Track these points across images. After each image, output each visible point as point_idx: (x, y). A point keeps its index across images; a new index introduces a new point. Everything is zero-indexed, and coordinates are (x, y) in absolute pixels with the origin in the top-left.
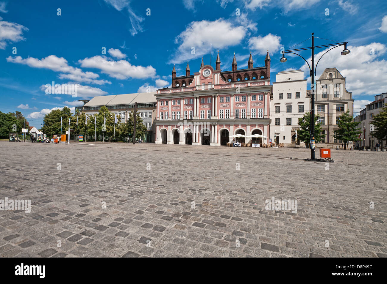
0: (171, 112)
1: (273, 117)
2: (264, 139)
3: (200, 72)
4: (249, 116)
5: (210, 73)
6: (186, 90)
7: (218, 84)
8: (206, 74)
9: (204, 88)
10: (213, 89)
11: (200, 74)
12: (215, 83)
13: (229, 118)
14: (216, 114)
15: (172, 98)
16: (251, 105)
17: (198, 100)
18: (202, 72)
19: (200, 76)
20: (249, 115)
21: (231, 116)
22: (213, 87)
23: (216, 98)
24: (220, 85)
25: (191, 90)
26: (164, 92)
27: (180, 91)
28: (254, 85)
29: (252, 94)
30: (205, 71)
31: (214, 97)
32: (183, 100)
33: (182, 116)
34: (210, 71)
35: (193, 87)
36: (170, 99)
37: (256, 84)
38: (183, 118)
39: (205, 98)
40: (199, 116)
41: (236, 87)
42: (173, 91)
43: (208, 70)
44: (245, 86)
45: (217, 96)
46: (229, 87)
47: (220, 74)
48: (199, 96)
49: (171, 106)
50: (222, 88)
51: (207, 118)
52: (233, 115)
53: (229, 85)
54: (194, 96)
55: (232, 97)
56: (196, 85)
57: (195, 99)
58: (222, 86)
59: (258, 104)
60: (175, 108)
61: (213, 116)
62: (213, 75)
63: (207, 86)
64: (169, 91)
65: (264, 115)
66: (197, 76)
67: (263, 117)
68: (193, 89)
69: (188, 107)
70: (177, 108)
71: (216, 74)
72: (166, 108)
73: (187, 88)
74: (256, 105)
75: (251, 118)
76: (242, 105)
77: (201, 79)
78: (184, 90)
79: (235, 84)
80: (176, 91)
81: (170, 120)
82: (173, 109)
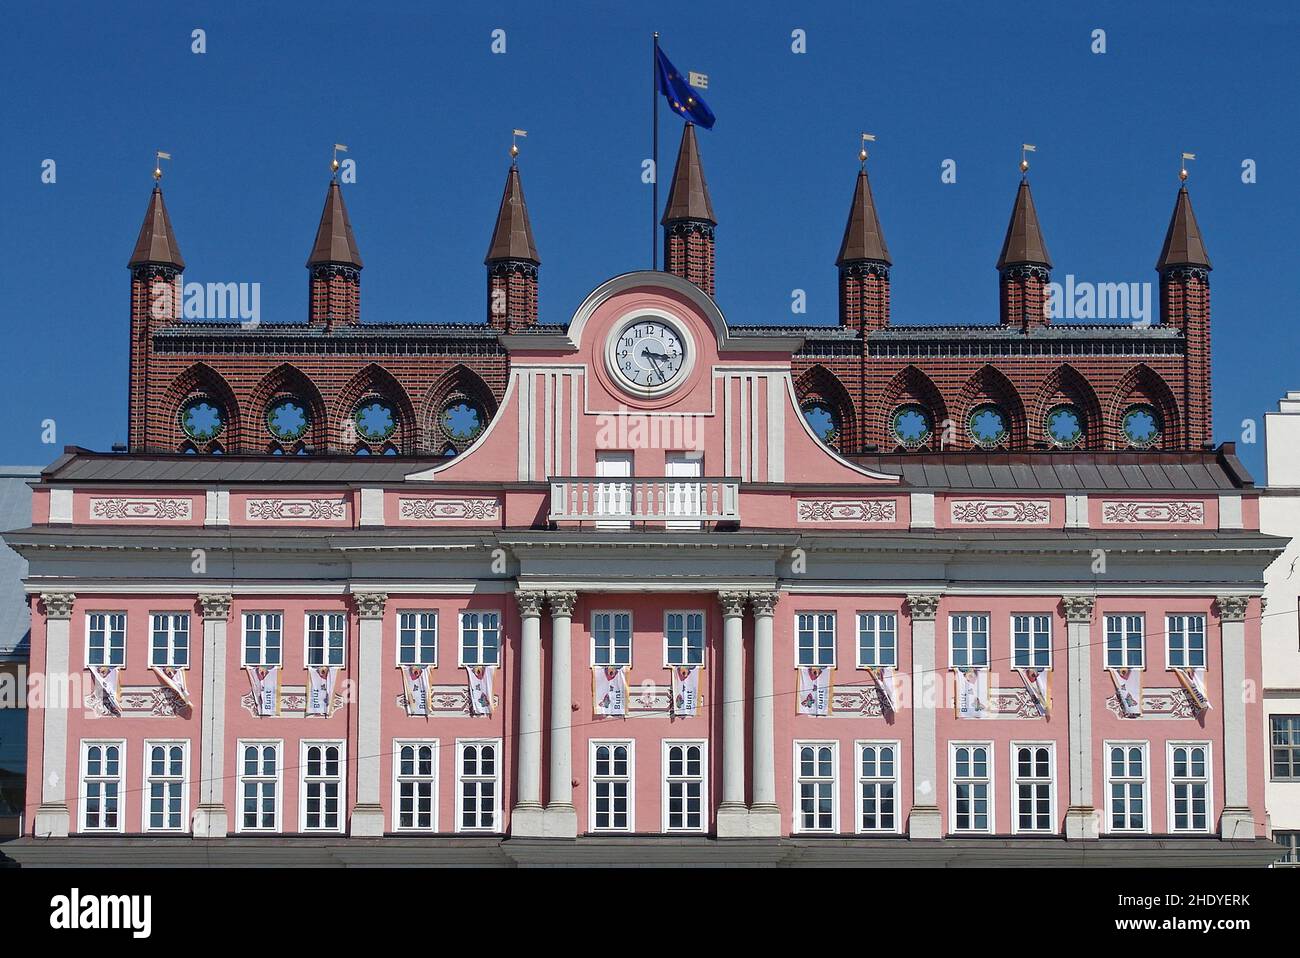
3: (575, 335)
4: (1085, 810)
5: (683, 354)
6: (409, 512)
7: (777, 475)
8: (644, 366)
9: (624, 508)
10: (730, 527)
11: (573, 351)
12: (737, 463)
13: (898, 828)
17: (563, 626)
18: (596, 334)
19: (576, 372)
20: (1089, 802)
21: (915, 809)
22: (730, 505)
23: (765, 626)
24: (795, 492)
25: (474, 521)
26: (130, 510)
27: (343, 518)
28: (1120, 520)
29: (1103, 605)
30: (633, 326)
31: (740, 613)
32: (380, 614)
33: (376, 800)
34: (679, 338)
35: (499, 492)
36: (217, 597)
37: (1138, 516)
38: (380, 818)
39: (629, 613)
40: (578, 805)
41: (957, 521)
42: (252, 511)
43: (657, 329)
44: (1038, 523)
45: (773, 598)
46: (884, 520)
47: (788, 375)
48: (580, 593)
49: (221, 681)
50: (820, 520)
51: (666, 827)
52: (934, 803)
53: (888, 503)
54: (523, 585)
55: (922, 616)
56: (526, 472)
57: (529, 617)
58: (810, 504)
59: (1164, 700)
60: (281, 705)
61: (732, 804)
62: (722, 382)
63: (645, 498)
64: (202, 510)
65: (1224, 811)
66: (541, 377)
67: (1218, 825)
68: (495, 503)
69: (441, 697)
70: (304, 705)
71: (750, 379)
72: (162, 697)
73: (429, 494)
74: (1150, 708)
75: (1102, 828)
76: (1021, 704)
77: (587, 411)
78: (389, 510)
79: (942, 496)
80: (291, 511)
81: (213, 836)
82: (250, 709)
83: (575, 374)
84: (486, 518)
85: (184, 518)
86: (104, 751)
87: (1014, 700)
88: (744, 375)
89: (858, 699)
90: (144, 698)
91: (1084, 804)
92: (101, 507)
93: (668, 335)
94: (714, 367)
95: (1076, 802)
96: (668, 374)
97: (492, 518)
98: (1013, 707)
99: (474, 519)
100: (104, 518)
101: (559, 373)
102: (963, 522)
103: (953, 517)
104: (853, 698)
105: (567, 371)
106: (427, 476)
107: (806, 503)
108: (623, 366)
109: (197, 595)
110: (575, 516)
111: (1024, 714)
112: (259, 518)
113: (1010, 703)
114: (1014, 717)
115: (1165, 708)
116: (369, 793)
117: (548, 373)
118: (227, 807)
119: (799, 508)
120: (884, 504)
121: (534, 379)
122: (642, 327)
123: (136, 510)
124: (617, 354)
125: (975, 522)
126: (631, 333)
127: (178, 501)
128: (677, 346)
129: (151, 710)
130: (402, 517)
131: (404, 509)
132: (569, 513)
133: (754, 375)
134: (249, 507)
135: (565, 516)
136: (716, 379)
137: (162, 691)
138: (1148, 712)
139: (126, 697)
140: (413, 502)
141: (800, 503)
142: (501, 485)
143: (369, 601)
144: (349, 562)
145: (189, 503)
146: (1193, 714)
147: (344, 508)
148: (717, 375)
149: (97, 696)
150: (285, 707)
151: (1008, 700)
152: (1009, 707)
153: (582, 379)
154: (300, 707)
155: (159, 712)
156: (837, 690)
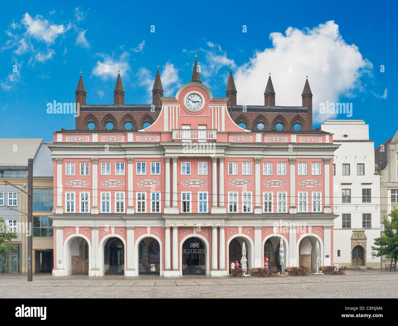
0: (99, 193)
1: (340, 209)
2: (325, 256)
3: (177, 97)
4: (294, 207)
5: (202, 102)
6: (139, 139)
7: (223, 130)
8: (193, 105)
10: (214, 141)
11: (176, 101)
12: (215, 127)
13: (252, 212)
15: (100, 157)
16: (296, 184)
17: (175, 165)
18: (181, 97)
19: (178, 106)
20: (294, 205)
21: (255, 207)
22: (214, 136)
24: (229, 134)
25: (154, 141)
26: (75, 139)
27: (124, 140)
29: (298, 160)
30: (190, 95)
31: (216, 162)
32: (132, 163)
33: (132, 205)
34: (201, 98)
35: (160, 134)
36: (95, 159)
37: (308, 140)
38: (133, 210)
39: (190, 162)
40: (179, 206)
41: (267, 141)
42: (103, 139)
43: (196, 96)
44: (285, 142)
45: (224, 158)
46: (249, 141)
47: (226, 106)
48: (179, 157)
49: (96, 178)
50: (235, 140)
51: (199, 212)
52: (260, 206)
53: (250, 137)
54: (166, 155)
55: (258, 163)
56: (166, 129)
57: (167, 162)
58: (232, 137)
59: (311, 182)
60: (110, 184)
61: (214, 206)
62: (211, 108)
63: (194, 134)
64: (91, 139)
65: (324, 207)
66: (169, 107)
67: (323, 210)
68: (159, 137)
69: (147, 182)
70: (116, 184)
71: (217, 108)
72: (83, 182)
73: (144, 135)
74: (308, 184)
75: (297, 211)
76: (279, 183)
77: (180, 115)
78: (134, 138)
79: (263, 135)
80: (112, 139)
81: (95, 214)
82: (103, 185)
83: (177, 106)
84: (157, 140)
85: (87, 141)
86: (70, 195)
88: (216, 107)
90: (79, 182)
92: (69, 138)
93: (198, 97)
94: (209, 105)
95: (292, 205)
96: (199, 107)
97: (158, 140)
98: (278, 184)
99: (154, 140)
100: (69, 141)
101: (173, 106)
103: (265, 140)
104: (241, 182)
105: (175, 106)
106: (143, 130)
108: (188, 105)
109: (91, 158)
110: (178, 138)
112: (104, 141)
113: (277, 183)
114: (278, 186)
115: (311, 184)
116: (131, 203)
117: (171, 106)
118: (98, 207)
121: (167, 108)
122: (192, 96)
123: (76, 139)
124: (187, 102)
125: (270, 141)
126: (190, 97)
127: (86, 137)
128: (200, 100)
129: (81, 185)
130: (137, 140)
131: (138, 138)
132: (177, 138)
133: (219, 107)
134: (102, 138)
135: (176, 139)
137: (83, 181)
138: (308, 185)
139: (75, 182)
140: (139, 136)
141: (230, 137)
142: (160, 132)
143: (130, 159)
144: (125, 151)
145: (88, 137)
146: (318, 185)
147: (124, 138)
148: (210, 107)
149: (69, 182)
150: (111, 184)
151: (276, 182)
152: (277, 184)
153: (178, 108)
154: (114, 184)
155: (83, 185)
156: (238, 180)
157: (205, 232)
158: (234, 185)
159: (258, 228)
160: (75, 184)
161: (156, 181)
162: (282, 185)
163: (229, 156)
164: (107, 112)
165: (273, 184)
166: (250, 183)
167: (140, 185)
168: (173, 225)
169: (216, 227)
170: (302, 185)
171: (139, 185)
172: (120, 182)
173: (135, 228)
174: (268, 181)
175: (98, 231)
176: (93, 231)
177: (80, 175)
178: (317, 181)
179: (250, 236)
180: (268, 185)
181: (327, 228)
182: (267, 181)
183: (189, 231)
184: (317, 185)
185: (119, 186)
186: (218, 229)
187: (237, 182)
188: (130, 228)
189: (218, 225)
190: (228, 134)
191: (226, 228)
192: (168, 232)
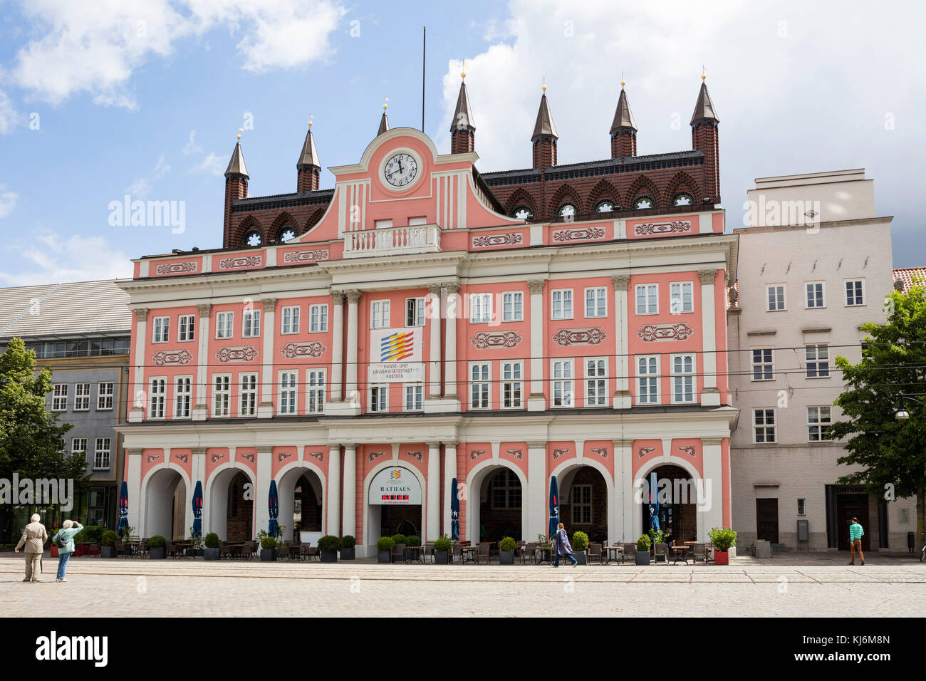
0: (209, 377)
1: (745, 398)
3: (365, 164)
4: (623, 393)
5: (416, 168)
6: (288, 258)
7: (462, 223)
8: (398, 176)
9: (385, 246)
10: (434, 251)
11: (365, 173)
12: (442, 219)
13: (522, 406)
14: (451, 389)
15: (214, 302)
16: (631, 336)
17: (352, 307)
18: (375, 164)
19: (366, 182)
20: (626, 388)
21: (531, 395)
22: (434, 240)
24: (472, 231)
26: (172, 269)
27: (260, 265)
28: (645, 234)
30: (393, 158)
32: (274, 309)
33: (270, 400)
34: (415, 160)
35: (329, 244)
36: (205, 306)
37: (654, 231)
38: (270, 409)
39: (389, 301)
40: (362, 399)
41: (556, 241)
42: (222, 265)
43: (405, 157)
44: (599, 239)
46: (517, 243)
47: (469, 173)
49: (206, 345)
50: (484, 246)
51: (405, 410)
52: (541, 392)
53: (518, 234)
54: (334, 289)
55: (534, 292)
56: (341, 234)
57: (337, 304)
58: (479, 238)
59: (669, 330)
60: (231, 357)
61: (432, 396)
62: (435, 180)
63: (400, 238)
64: (200, 266)
65: (703, 390)
66: (349, 187)
67: (699, 398)
68: (327, 250)
69: (300, 349)
70: (242, 356)
71: (449, 177)
72: (182, 355)
73: (297, 250)
74: (661, 335)
75: (633, 401)
76: (590, 337)
77: (370, 201)
78: (279, 258)
79: (547, 228)
80: (238, 263)
81: (200, 420)
82: (219, 359)
83: (365, 184)
84: (321, 258)
86: (158, 382)
87: (586, 335)
88: (446, 176)
89: (502, 338)
91: (624, 390)
92: (161, 268)
93: (410, 160)
95: (619, 388)
96: (410, 179)
97: (324, 258)
98: (585, 338)
99: (317, 259)
100: (162, 274)
101: (358, 184)
102: (558, 241)
103: (554, 239)
104: (499, 338)
105: (361, 183)
106: (297, 240)
107: (477, 238)
108: (388, 177)
109: (198, 305)
110: (356, 251)
111: (591, 342)
112: (225, 268)
113: (584, 336)
114: (586, 344)
115: (669, 335)
116: (267, 398)
117: (352, 185)
118: (207, 407)
119: (473, 241)
120: (516, 234)
121: (346, 188)
122: (397, 157)
123: (174, 269)
124: (385, 172)
125: (565, 241)
126: (392, 161)
128: (414, 165)
129: (177, 361)
130: (285, 261)
132: (353, 250)
134: (220, 263)
135: (351, 251)
136: (433, 179)
137: (182, 352)
138: (660, 338)
139: (167, 357)
140: (290, 253)
141: (474, 238)
142: (328, 241)
143: (269, 302)
144: (260, 285)
145: (196, 263)
146: (685, 337)
147: (261, 259)
148: (432, 177)
149: (157, 356)
150: (234, 357)
151: (582, 335)
152: (583, 339)
153: (368, 185)
154: (240, 356)
155: (182, 363)
156: (491, 334)
157: (417, 456)
158: (482, 345)
159: (536, 444)
160: (168, 360)
161: (318, 346)
162: (596, 340)
163: (471, 280)
164: (280, 210)
165: (575, 340)
166: (520, 339)
167: (287, 356)
168: (342, 441)
169: (434, 443)
170: (645, 340)
171: (285, 355)
172: (250, 352)
173: (273, 449)
174: (564, 333)
175: (203, 456)
176: (195, 457)
177: (179, 340)
178: (683, 328)
179: (518, 464)
180: (562, 342)
181: (711, 441)
182: (561, 334)
183: (384, 453)
184: (683, 336)
185: (247, 360)
186: (442, 447)
187: (490, 338)
188: (263, 449)
189: (438, 439)
190: (469, 233)
191: (458, 446)
192: (334, 456)
